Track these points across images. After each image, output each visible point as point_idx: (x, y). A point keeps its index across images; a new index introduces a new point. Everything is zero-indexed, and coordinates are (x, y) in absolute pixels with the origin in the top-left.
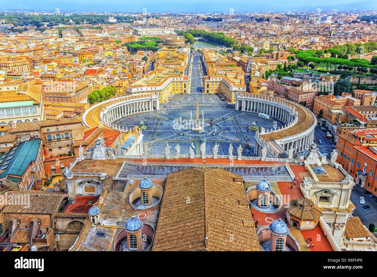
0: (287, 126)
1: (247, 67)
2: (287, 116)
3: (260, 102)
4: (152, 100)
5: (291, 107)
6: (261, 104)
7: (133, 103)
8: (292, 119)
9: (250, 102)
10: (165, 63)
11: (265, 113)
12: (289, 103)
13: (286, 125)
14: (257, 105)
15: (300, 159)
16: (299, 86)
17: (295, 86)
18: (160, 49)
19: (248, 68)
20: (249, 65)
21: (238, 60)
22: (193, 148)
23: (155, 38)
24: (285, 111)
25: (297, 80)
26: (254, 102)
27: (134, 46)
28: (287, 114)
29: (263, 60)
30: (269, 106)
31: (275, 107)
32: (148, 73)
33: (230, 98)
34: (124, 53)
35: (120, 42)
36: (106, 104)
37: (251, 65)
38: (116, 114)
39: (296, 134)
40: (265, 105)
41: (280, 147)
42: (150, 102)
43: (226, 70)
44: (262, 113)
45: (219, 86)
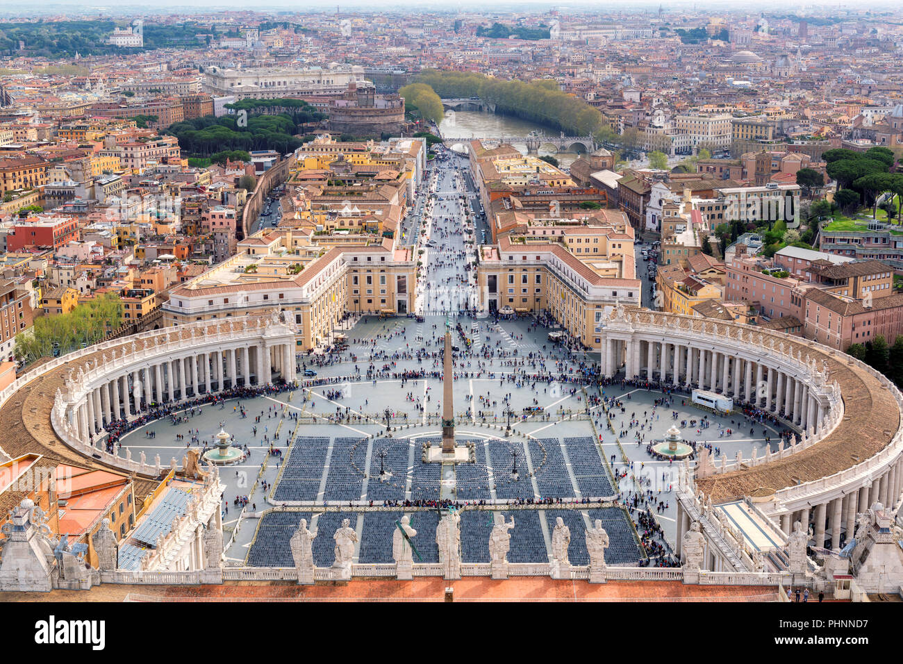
0: (798, 439)
1: (645, 212)
2: (800, 403)
3: (695, 345)
4: (269, 344)
5: (814, 364)
6: (702, 354)
7: (191, 358)
8: (820, 411)
9: (658, 345)
10: (322, 198)
11: (719, 391)
12: (805, 350)
13: (794, 437)
14: (686, 358)
15: (832, 571)
16: (842, 282)
17: (829, 282)
18: (305, 145)
19: (649, 216)
20: (654, 202)
21: (613, 184)
22: (407, 537)
23: (287, 103)
24: (793, 382)
25: (837, 260)
26: (672, 347)
27: (206, 134)
28: (801, 392)
29: (707, 182)
30: (731, 362)
31: (754, 366)
32: (253, 236)
33: (580, 330)
34: (164, 161)
35: (153, 119)
36: (80, 363)
37: (660, 202)
38: (121, 401)
39: (831, 470)
40: (714, 357)
41: (772, 527)
42: (259, 351)
43: (562, 220)
44: (707, 388)
45: (538, 286)
